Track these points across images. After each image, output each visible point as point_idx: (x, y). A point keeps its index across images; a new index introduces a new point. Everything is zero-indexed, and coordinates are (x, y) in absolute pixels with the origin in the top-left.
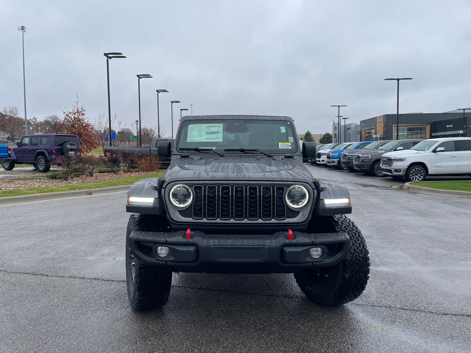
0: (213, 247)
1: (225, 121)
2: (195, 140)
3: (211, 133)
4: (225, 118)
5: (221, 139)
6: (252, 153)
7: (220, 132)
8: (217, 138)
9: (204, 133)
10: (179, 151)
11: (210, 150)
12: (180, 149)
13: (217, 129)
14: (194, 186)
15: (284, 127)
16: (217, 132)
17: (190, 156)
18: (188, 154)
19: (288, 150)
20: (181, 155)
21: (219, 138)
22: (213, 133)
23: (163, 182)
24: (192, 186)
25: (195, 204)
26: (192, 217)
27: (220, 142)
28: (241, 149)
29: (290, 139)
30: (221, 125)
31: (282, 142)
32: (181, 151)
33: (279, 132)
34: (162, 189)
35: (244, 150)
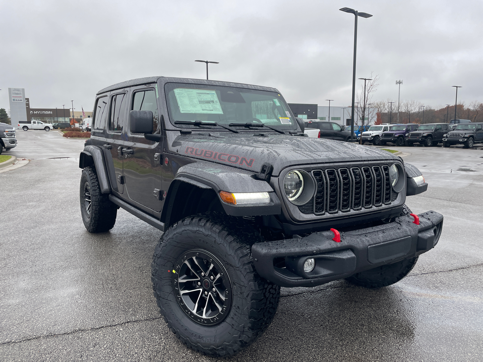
0: (370, 247)
1: (216, 87)
2: (190, 111)
3: (206, 102)
4: (215, 84)
5: (220, 111)
6: (257, 129)
7: (216, 102)
9: (196, 101)
10: (175, 125)
11: (214, 125)
12: (175, 123)
13: (211, 97)
14: (312, 172)
15: (276, 100)
16: (213, 102)
17: (193, 132)
18: (190, 130)
19: (290, 126)
20: (180, 131)
21: (217, 109)
22: (208, 102)
23: (272, 169)
24: (310, 172)
25: (316, 195)
26: (313, 213)
27: (221, 115)
28: (247, 124)
29: (287, 114)
30: (214, 92)
31: (282, 117)
32: (177, 125)
33: (276, 105)
34: (272, 178)
35: (251, 125)
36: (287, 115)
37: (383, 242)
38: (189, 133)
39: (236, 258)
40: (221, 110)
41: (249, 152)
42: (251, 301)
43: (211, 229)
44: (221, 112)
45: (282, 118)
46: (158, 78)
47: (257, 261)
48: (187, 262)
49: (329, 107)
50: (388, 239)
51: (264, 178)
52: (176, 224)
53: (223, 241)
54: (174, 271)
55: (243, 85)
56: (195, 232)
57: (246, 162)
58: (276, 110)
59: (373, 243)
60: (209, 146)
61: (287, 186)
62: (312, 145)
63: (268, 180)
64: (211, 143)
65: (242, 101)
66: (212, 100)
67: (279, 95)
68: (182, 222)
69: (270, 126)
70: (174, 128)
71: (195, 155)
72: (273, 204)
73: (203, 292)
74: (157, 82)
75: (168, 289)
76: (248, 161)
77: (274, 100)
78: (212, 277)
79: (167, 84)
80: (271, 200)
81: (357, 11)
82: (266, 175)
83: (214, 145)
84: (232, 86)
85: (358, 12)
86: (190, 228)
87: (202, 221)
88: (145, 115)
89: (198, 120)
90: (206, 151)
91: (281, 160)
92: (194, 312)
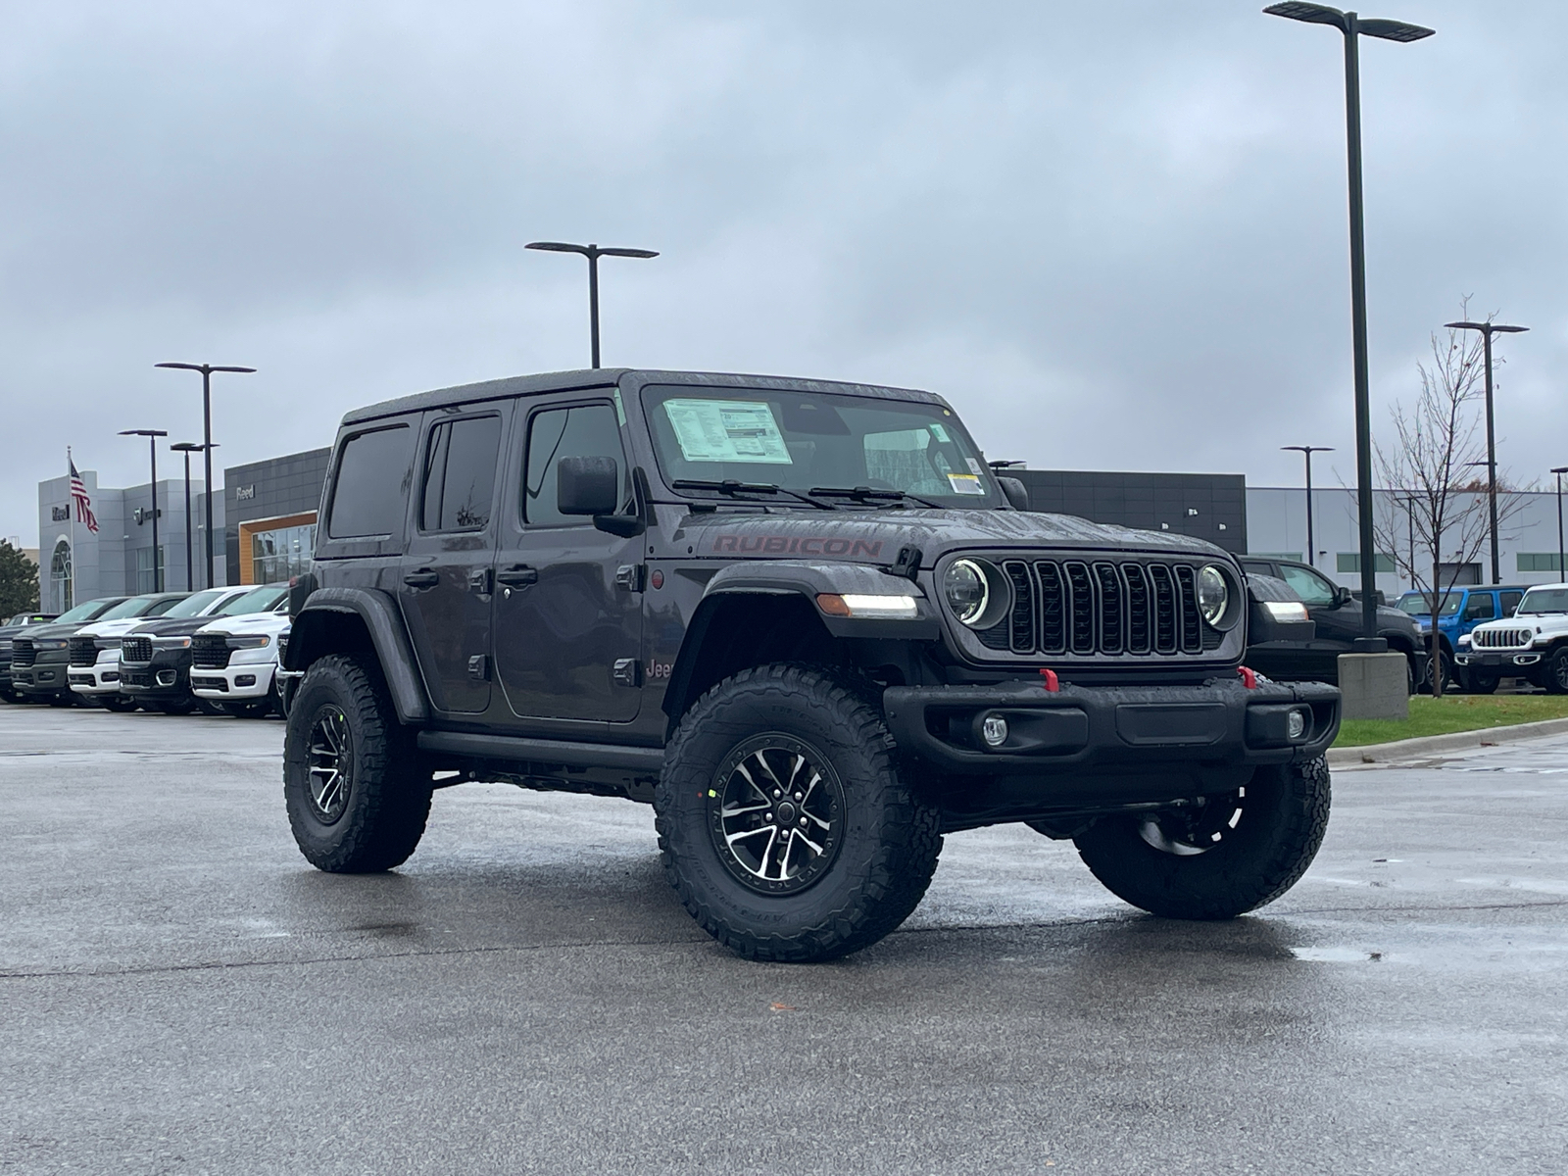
0: (1121, 708)
1: (768, 393)
2: (707, 456)
3: (745, 434)
4: (765, 385)
5: (784, 457)
7: (772, 432)
8: (772, 451)
9: (719, 430)
10: (675, 490)
11: (773, 491)
12: (675, 486)
13: (756, 420)
14: (1004, 564)
15: (937, 427)
16: (763, 432)
17: (718, 509)
18: (713, 503)
19: (979, 499)
20: (690, 505)
21: (775, 450)
22: (752, 433)
23: (920, 555)
24: (1000, 564)
25: (1014, 612)
26: (1009, 649)
27: (790, 465)
28: (858, 490)
29: (970, 466)
30: (764, 407)
31: (955, 473)
32: (680, 491)
33: (937, 440)
34: (920, 572)
35: (867, 494)
36: (972, 470)
37: (1153, 703)
38: (712, 510)
39: (851, 729)
40: (785, 452)
41: (870, 531)
42: (882, 845)
43: (798, 681)
44: (786, 459)
45: (956, 478)
46: (621, 375)
47: (894, 716)
48: (742, 769)
49: (1309, 490)
50: (1165, 700)
51: (904, 573)
52: (718, 686)
53: (824, 700)
54: (712, 793)
55: (842, 386)
56: (761, 693)
57: (866, 548)
58: (939, 458)
59: (1128, 701)
60: (776, 528)
61: (953, 594)
62: (1014, 521)
63: (913, 577)
64: (782, 522)
65: (843, 430)
66: (761, 426)
67: (947, 413)
68: (732, 679)
69: (919, 496)
70: (672, 497)
71: (742, 550)
72: (923, 619)
73: (779, 832)
74: (620, 384)
75: (695, 836)
76: (871, 547)
77: (933, 427)
78: (798, 794)
79: (645, 389)
80: (920, 612)
81: (1355, 15)
82: (909, 566)
83: (788, 525)
84: (811, 390)
85: (1359, 18)
86: (752, 687)
87: (776, 670)
88: (600, 466)
89: (731, 479)
90: (770, 540)
91: (939, 538)
92: (761, 874)
